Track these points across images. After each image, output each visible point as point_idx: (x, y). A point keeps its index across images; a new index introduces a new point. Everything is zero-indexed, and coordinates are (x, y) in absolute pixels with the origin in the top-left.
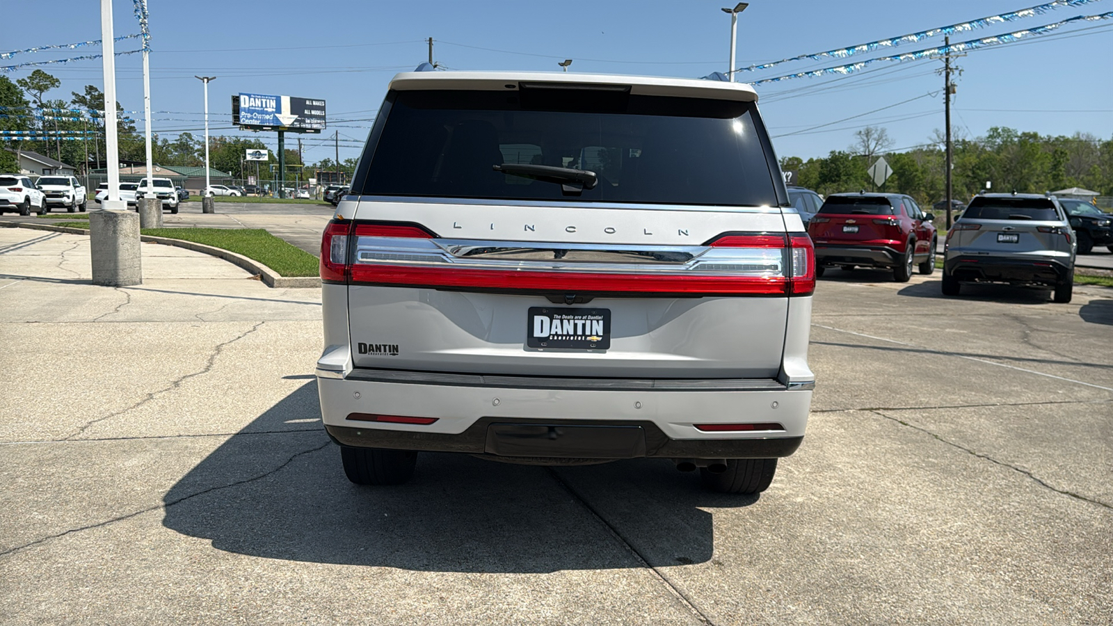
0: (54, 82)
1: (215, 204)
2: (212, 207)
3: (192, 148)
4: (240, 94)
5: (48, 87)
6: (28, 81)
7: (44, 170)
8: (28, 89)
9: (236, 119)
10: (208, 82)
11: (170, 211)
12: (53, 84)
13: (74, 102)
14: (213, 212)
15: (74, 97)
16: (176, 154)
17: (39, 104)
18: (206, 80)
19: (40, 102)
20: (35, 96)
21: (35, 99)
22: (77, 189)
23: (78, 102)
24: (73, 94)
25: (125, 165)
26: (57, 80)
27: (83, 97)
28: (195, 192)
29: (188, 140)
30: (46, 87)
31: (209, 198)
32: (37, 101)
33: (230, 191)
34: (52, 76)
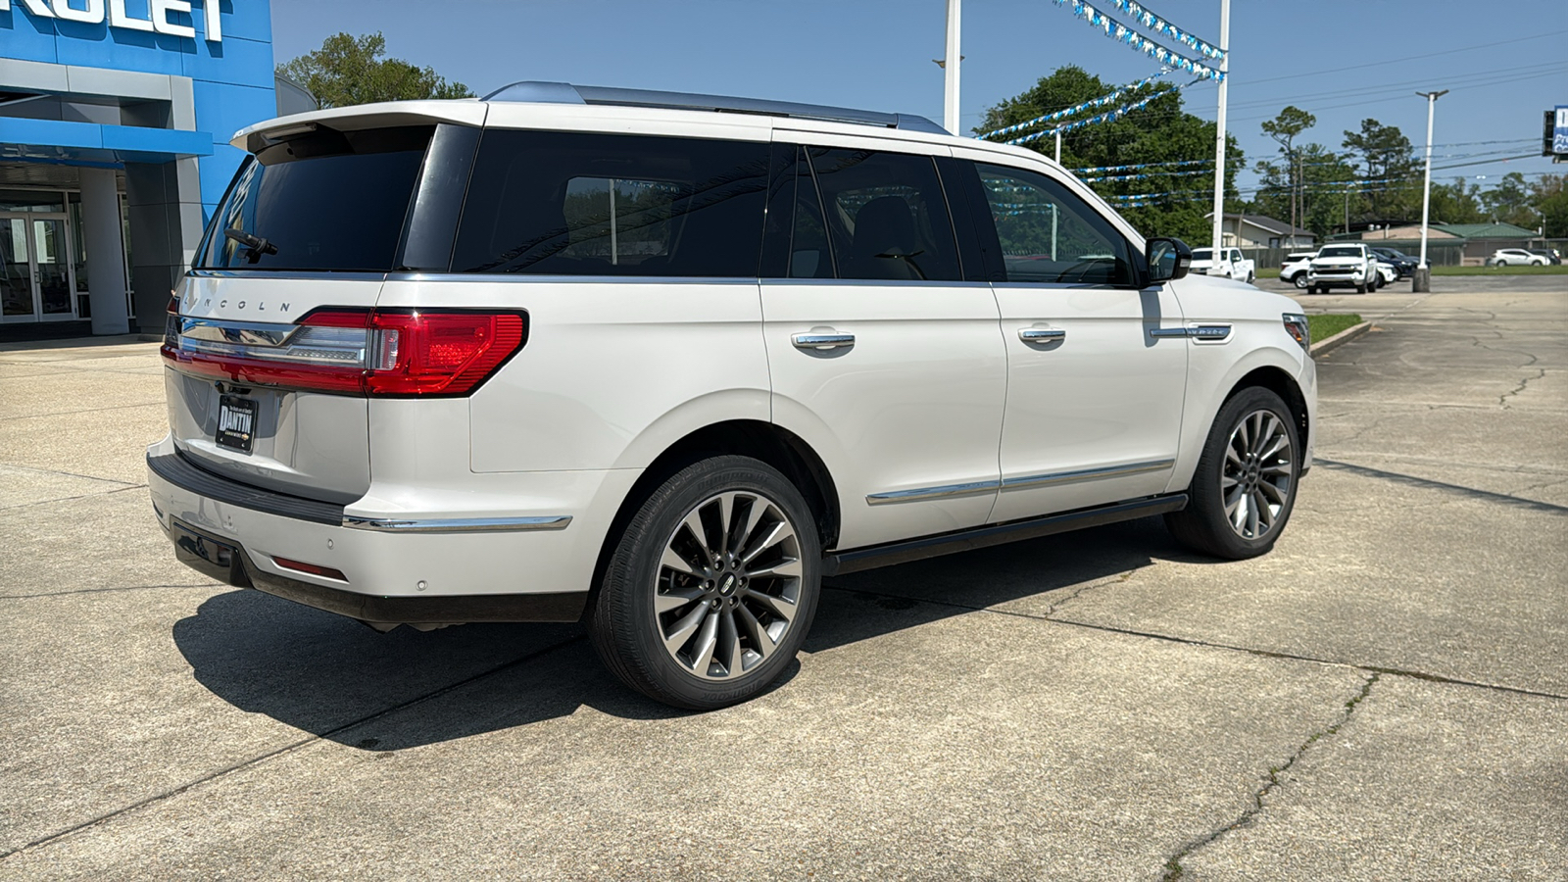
0: (1307, 120)
2: (1426, 283)
3: (1522, 195)
4: (1557, 107)
5: (1299, 129)
6: (1276, 122)
7: (1271, 239)
8: (1275, 134)
9: (1549, 144)
10: (1436, 99)
12: (1306, 124)
13: (1346, 145)
14: (1426, 291)
15: (1346, 138)
16: (1497, 205)
17: (1287, 151)
18: (1432, 97)
19: (1289, 149)
20: (1283, 142)
21: (1282, 145)
23: (1350, 144)
24: (1346, 133)
25: (1378, 227)
26: (1313, 118)
27: (1359, 136)
29: (1516, 183)
30: (1298, 129)
31: (1423, 270)
32: (1285, 148)
34: (1306, 113)
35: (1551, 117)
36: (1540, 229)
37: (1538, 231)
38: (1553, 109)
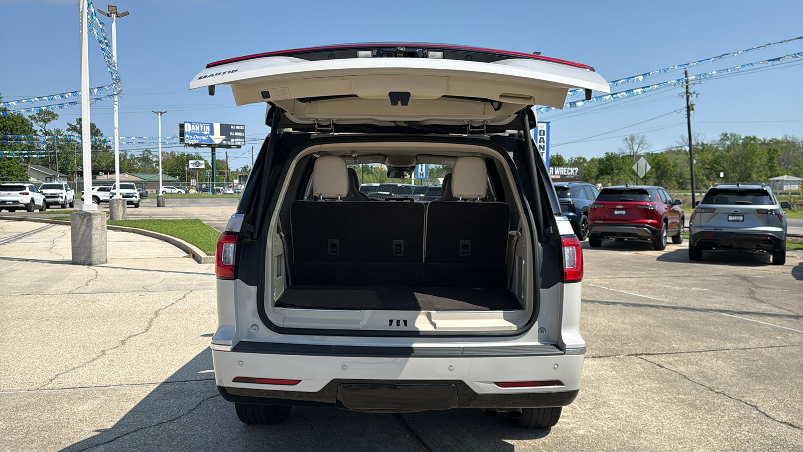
0: (54, 116)
1: (165, 200)
2: (163, 202)
3: (151, 160)
4: (185, 122)
5: (50, 120)
6: (36, 116)
7: (46, 178)
8: (36, 122)
9: (182, 141)
10: (161, 115)
11: (134, 206)
12: (53, 118)
13: (68, 130)
14: (164, 206)
15: (68, 127)
16: (140, 164)
17: (44, 132)
18: (159, 114)
19: (45, 130)
20: (41, 126)
21: (41, 128)
22: (68, 192)
23: (71, 130)
24: (68, 124)
25: (103, 173)
26: (57, 115)
27: (75, 126)
28: (152, 191)
29: (149, 154)
31: (161, 196)
32: (43, 130)
33: (178, 190)
34: (53, 113)
35: (182, 126)
36: (178, 177)
37: (176, 178)
38: (183, 123)
